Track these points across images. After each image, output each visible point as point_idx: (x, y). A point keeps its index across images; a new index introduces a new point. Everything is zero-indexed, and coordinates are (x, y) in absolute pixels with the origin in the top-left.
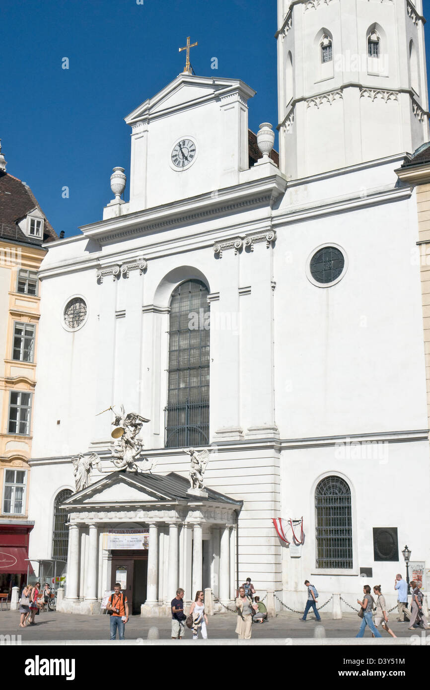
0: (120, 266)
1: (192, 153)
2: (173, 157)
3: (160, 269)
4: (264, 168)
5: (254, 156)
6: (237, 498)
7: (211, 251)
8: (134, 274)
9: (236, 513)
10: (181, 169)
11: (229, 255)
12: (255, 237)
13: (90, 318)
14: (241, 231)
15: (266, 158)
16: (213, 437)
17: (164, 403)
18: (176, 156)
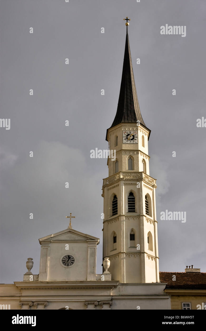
0: (33, 302)
1: (73, 262)
2: (62, 261)
10: (67, 267)
12: (105, 302)
18: (64, 261)
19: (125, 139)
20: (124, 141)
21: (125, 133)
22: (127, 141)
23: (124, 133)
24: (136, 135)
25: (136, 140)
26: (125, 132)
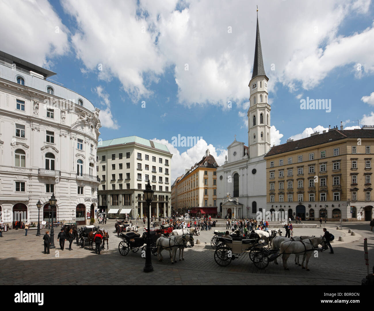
0: (227, 171)
1: (236, 154)
3: (232, 172)
4: (246, 157)
5: (245, 154)
6: (243, 204)
7: (239, 170)
8: (229, 172)
9: (242, 206)
10: (235, 156)
11: (241, 170)
12: (245, 167)
13: (223, 179)
14: (243, 166)
15: (246, 155)
16: (239, 196)
17: (233, 191)
18: (234, 154)
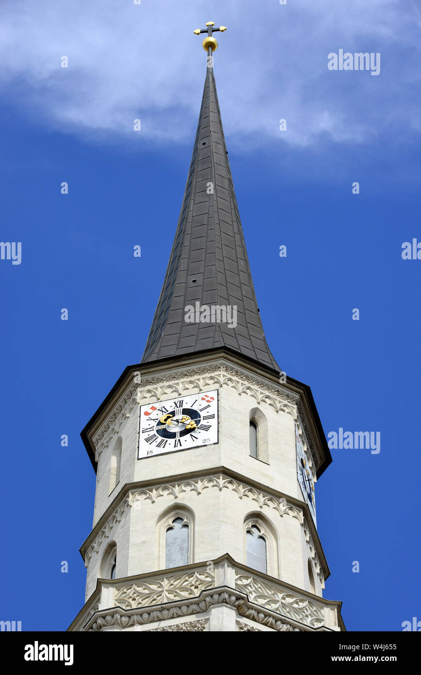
19: (147, 440)
20: (145, 448)
21: (150, 411)
22: (158, 446)
23: (147, 414)
24: (209, 406)
25: (207, 428)
26: (153, 408)
